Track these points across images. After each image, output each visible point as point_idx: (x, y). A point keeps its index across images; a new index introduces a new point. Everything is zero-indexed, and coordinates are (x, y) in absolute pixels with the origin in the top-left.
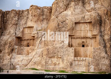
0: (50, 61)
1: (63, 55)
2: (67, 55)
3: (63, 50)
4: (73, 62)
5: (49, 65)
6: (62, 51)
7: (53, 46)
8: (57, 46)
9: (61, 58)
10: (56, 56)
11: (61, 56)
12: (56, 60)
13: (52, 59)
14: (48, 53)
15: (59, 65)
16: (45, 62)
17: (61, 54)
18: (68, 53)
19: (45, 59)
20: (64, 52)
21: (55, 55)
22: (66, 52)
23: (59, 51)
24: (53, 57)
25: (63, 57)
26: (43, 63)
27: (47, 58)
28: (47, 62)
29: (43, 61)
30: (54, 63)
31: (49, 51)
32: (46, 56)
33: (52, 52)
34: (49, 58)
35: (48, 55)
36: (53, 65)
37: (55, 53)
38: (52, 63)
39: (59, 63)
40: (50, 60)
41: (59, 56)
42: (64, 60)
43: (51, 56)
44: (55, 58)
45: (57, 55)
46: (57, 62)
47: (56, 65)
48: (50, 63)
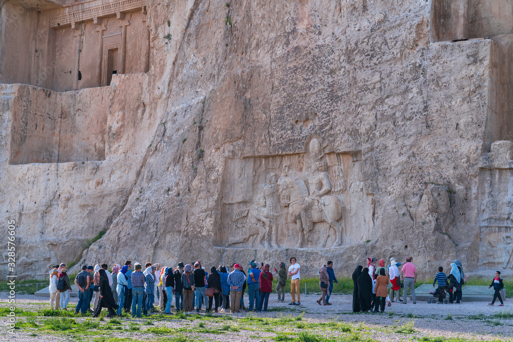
0: (259, 198)
1: (382, 127)
2: (412, 128)
3: (377, 77)
4: (474, 190)
5: (254, 234)
6: (366, 89)
7: (294, 44)
8: (326, 39)
9: (355, 154)
10: (314, 144)
11: (355, 133)
12: (313, 181)
13: (280, 172)
14: (241, 123)
15: (342, 228)
16: (219, 212)
17: (359, 122)
18: (425, 99)
19: (221, 176)
20: (385, 96)
21: (303, 137)
22: (407, 90)
23: (339, 88)
24: (288, 152)
25: (379, 146)
26: (199, 220)
27: (237, 170)
28: (235, 207)
29: (198, 200)
30: (300, 215)
31: (258, 98)
32: (227, 154)
33: (275, 110)
34: (251, 170)
35: (241, 141)
36: (289, 233)
37: (307, 114)
38: (280, 213)
39: (338, 210)
40: (260, 185)
41: (342, 141)
42: (380, 178)
43: (271, 147)
44: (304, 158)
45: (319, 134)
46: (323, 206)
47: (312, 228)
48: (265, 216)
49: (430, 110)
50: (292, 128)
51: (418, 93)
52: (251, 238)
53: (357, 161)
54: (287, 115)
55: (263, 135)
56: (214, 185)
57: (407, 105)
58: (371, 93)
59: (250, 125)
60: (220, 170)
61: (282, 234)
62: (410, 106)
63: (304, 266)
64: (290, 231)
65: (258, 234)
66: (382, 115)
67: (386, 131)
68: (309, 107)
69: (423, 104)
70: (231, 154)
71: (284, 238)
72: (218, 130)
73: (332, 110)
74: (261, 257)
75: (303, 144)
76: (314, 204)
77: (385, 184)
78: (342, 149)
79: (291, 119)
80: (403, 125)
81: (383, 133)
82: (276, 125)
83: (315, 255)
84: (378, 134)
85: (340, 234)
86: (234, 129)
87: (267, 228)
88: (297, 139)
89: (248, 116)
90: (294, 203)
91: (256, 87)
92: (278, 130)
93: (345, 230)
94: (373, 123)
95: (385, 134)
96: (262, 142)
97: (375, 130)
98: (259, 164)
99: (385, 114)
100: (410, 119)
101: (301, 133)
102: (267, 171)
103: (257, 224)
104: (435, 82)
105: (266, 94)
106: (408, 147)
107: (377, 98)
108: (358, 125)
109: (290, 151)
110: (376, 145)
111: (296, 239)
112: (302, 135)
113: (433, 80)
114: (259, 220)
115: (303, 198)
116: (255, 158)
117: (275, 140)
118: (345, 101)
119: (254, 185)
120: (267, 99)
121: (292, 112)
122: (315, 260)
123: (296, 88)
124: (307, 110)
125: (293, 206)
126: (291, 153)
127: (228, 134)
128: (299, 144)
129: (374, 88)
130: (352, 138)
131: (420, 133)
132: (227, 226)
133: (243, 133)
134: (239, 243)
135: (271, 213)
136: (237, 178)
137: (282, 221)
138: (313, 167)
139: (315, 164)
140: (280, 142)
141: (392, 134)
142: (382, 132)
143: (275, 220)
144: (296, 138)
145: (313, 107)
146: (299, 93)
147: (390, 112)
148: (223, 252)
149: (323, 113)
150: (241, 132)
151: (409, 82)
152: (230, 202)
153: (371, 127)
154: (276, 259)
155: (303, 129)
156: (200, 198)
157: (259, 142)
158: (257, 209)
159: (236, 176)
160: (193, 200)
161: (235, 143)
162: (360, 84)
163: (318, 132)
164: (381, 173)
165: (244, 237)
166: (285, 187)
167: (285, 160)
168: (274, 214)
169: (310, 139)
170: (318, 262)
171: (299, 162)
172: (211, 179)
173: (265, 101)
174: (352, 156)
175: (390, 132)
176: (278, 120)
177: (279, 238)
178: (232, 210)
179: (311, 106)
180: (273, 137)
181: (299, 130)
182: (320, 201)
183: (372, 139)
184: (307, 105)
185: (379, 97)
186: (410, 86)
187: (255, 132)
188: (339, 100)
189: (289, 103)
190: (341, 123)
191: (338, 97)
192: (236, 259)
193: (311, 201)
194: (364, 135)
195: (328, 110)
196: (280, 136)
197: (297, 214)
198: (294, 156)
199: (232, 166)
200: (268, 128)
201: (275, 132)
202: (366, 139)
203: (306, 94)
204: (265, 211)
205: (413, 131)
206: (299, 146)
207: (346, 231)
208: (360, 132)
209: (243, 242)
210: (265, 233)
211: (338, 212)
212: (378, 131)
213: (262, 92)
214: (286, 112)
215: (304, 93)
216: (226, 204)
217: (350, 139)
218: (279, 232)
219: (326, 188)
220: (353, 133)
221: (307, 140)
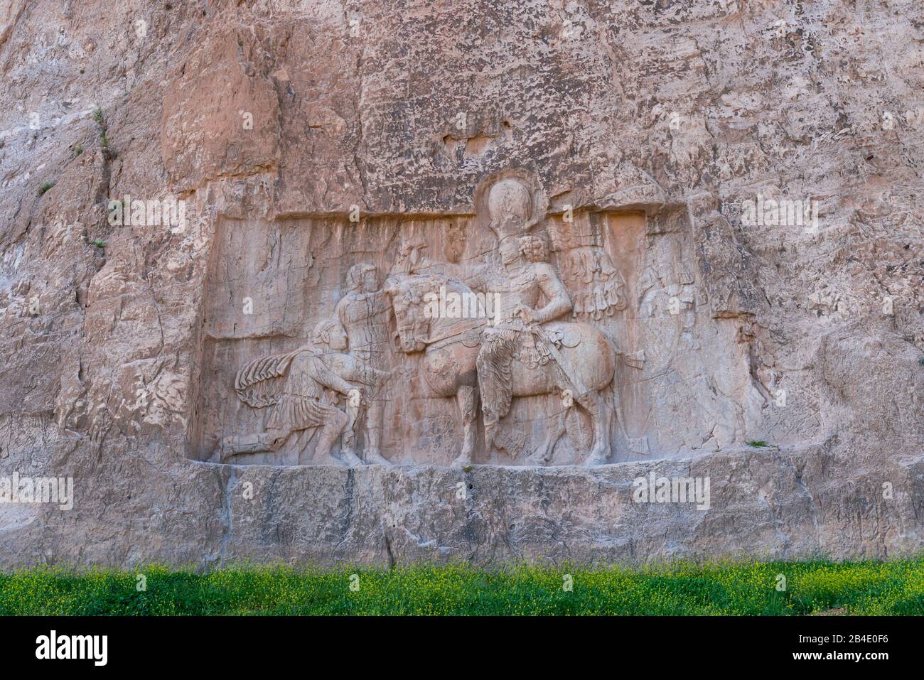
0: (325, 325)
1: (734, 153)
5: (307, 427)
6: (662, 69)
9: (662, 215)
10: (509, 192)
11: (658, 163)
13: (388, 266)
14: (272, 129)
15: (615, 413)
16: (198, 359)
17: (664, 136)
18: (835, 100)
19: (203, 262)
20: (721, 87)
21: (470, 176)
22: (774, 82)
23: (577, 66)
24: (426, 210)
25: (734, 197)
26: (130, 376)
27: (254, 250)
28: (244, 350)
29: (119, 323)
30: (474, 372)
31: (313, 83)
32: (221, 205)
33: (378, 108)
34: (303, 252)
35: (269, 175)
36: (421, 425)
37: (480, 121)
38: (394, 370)
39: (607, 359)
40: (325, 295)
41: (619, 180)
42: (768, 273)
43: (369, 195)
44: (468, 231)
45: (529, 167)
46: (553, 350)
47: (507, 410)
48: (347, 376)
49: (854, 126)
50: (433, 154)
51: (809, 87)
52: (295, 438)
53: (662, 233)
54: (416, 120)
55: (342, 164)
56: (179, 284)
57: (785, 111)
58: (680, 78)
59: (296, 140)
60: (198, 245)
61: (397, 428)
62: (793, 116)
63: (539, 519)
64: (426, 421)
65: (322, 426)
66: (724, 127)
67: (748, 163)
68: (485, 105)
69: (832, 110)
70: (236, 205)
71: (405, 440)
72: (192, 147)
73: (564, 113)
74: (371, 491)
75: (470, 193)
76: (520, 344)
77: (788, 287)
78: (626, 196)
79: (431, 130)
80: (786, 153)
81: (741, 167)
82: (380, 143)
83: (573, 486)
84: (725, 168)
85: (607, 426)
86: (251, 143)
87: (353, 413)
88: (450, 179)
89: (288, 119)
90: (449, 341)
91: (303, 59)
92: (388, 155)
93: (623, 416)
94: (706, 142)
95: (744, 170)
96: (341, 181)
97: (715, 158)
98: (324, 239)
99: (731, 126)
100: (804, 141)
101: (459, 165)
102: (348, 257)
103: (317, 399)
104: (847, 67)
105: (337, 76)
106: (835, 201)
107: (699, 90)
108: (663, 143)
109: (432, 205)
110: (724, 192)
111: (446, 442)
112: (465, 171)
113: (842, 64)
114: (326, 388)
115: (478, 330)
116: (314, 219)
117: (382, 178)
118: (605, 92)
119: (309, 290)
120: (344, 87)
121: (432, 115)
122: (577, 500)
123: (440, 62)
124: (480, 112)
125: (449, 349)
126: (436, 211)
127: (230, 154)
128: (458, 192)
129: (686, 68)
130: (648, 173)
131: (855, 171)
132: (214, 403)
133: (278, 155)
134: (252, 453)
135: (367, 368)
136: (252, 272)
137: (399, 391)
138: (507, 249)
139: (515, 243)
140: (399, 183)
141: (767, 170)
142: (737, 163)
143: (376, 390)
144: (446, 176)
145: (497, 105)
146: (448, 74)
147: (742, 123)
148: (227, 478)
149: (533, 119)
150: (274, 152)
151: (775, 65)
152: (229, 335)
153: (701, 152)
154: (434, 498)
155: (465, 157)
156: (127, 319)
157: (328, 182)
158: (320, 357)
159: (251, 265)
160: (103, 323)
161: (251, 180)
162: (645, 58)
163: (524, 162)
164: (763, 260)
165: (274, 434)
166: (415, 300)
167: (407, 232)
168: (377, 371)
169: (493, 180)
170: (591, 508)
171: (451, 239)
172: (165, 269)
173: (336, 90)
174: (651, 218)
175: (761, 165)
176: (388, 131)
177: (388, 440)
178: (233, 357)
179: (491, 103)
180: (372, 171)
181: (455, 160)
182: (544, 336)
183: (708, 180)
184: (477, 101)
185: (706, 88)
186: (781, 72)
187: (313, 156)
188: (585, 91)
189: (419, 94)
190: (605, 140)
191: (579, 84)
192: (278, 500)
193: (510, 335)
194: (687, 167)
195: (550, 111)
196: (395, 171)
197: (465, 370)
198: (436, 223)
199: (239, 239)
200: (355, 150)
201: (379, 161)
202: (695, 177)
203: (472, 78)
204: (348, 363)
205: (827, 166)
206: (458, 197)
207: (624, 420)
208: (672, 160)
209: (267, 451)
210: (347, 423)
211: (608, 366)
212: (723, 162)
213: (325, 70)
214: (413, 116)
215: (465, 74)
216: (214, 340)
217: (644, 175)
218: (386, 422)
219: (558, 301)
220: (650, 163)
221: (483, 183)
